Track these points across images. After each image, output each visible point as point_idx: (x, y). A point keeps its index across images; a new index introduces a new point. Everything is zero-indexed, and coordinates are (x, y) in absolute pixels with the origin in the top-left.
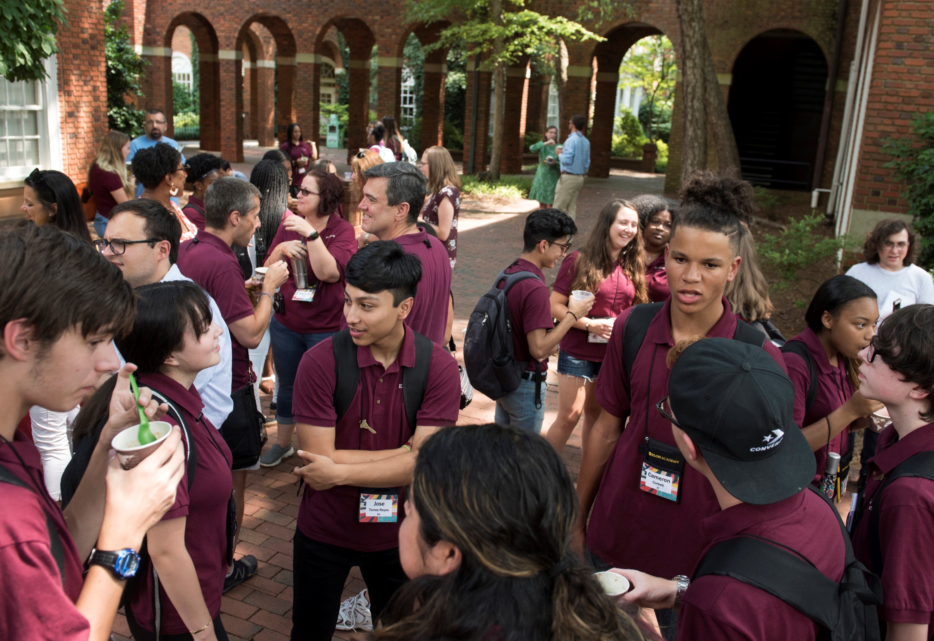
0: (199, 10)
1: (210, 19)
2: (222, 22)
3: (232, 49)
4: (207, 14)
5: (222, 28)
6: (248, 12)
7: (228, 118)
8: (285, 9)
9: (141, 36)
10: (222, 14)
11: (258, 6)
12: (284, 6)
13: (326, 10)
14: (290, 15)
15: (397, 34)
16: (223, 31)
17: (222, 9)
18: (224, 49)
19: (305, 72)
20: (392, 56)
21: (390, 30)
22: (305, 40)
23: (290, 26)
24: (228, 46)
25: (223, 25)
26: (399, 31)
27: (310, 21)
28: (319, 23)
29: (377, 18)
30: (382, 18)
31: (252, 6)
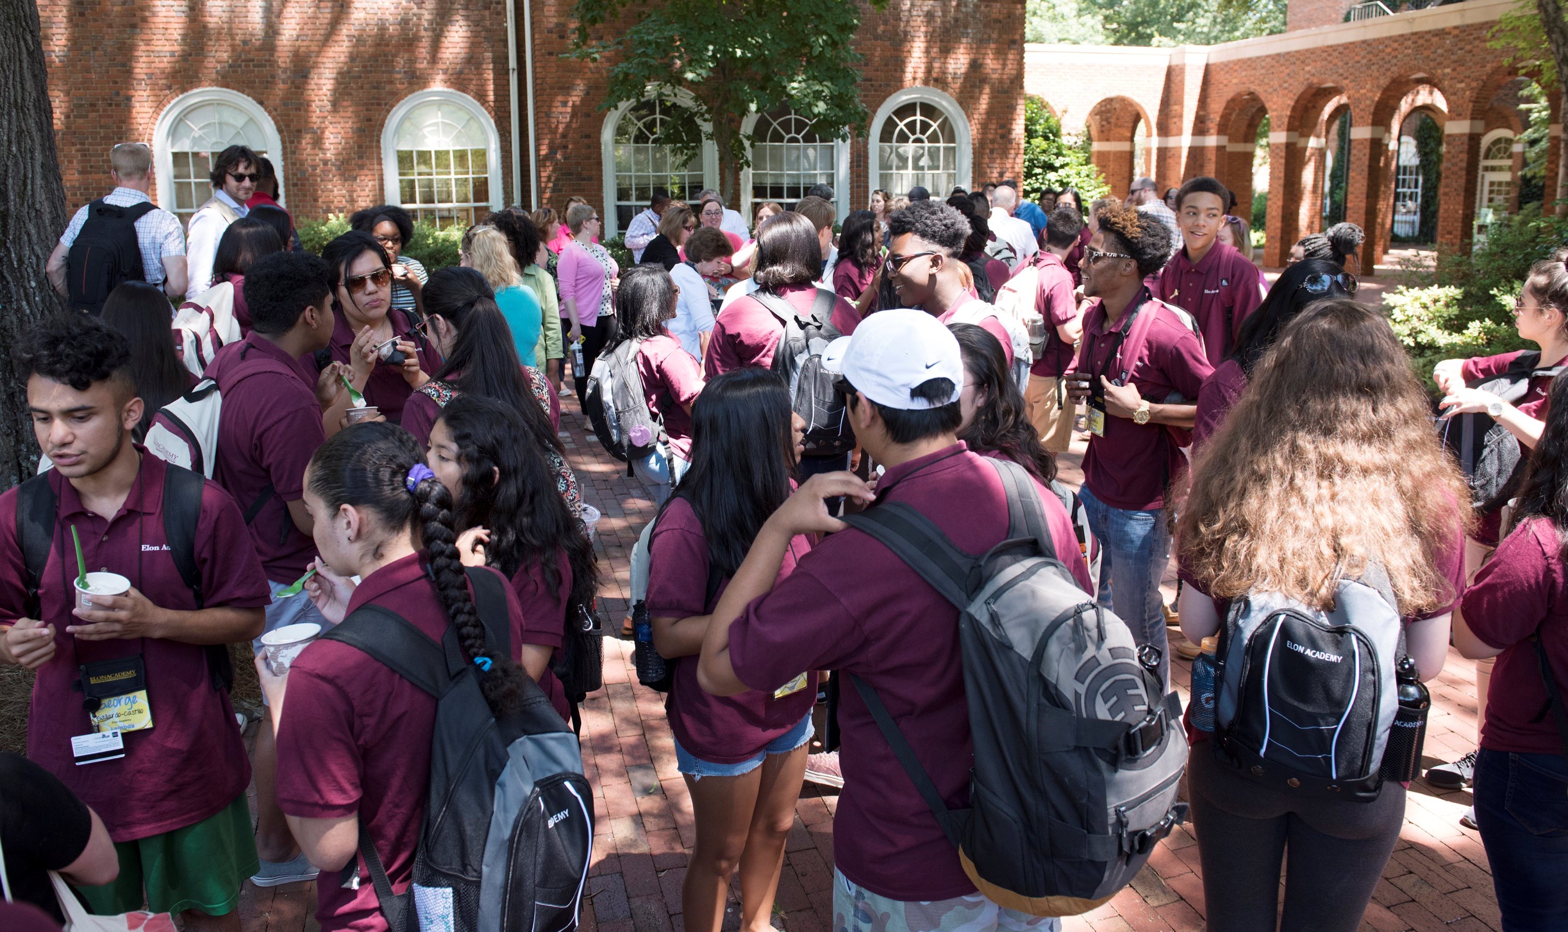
0: (1253, 89)
2: (1275, 99)
4: (1260, 91)
6: (1302, 84)
7: (1274, 214)
8: (1341, 75)
9: (1191, 125)
12: (1341, 71)
14: (1347, 82)
17: (1276, 84)
19: (1359, 151)
20: (1465, 118)
21: (1463, 85)
22: (1363, 110)
24: (1279, 126)
25: (1275, 103)
27: (1368, 86)
28: (1378, 87)
29: (1448, 70)
30: (1454, 70)
31: (1307, 76)
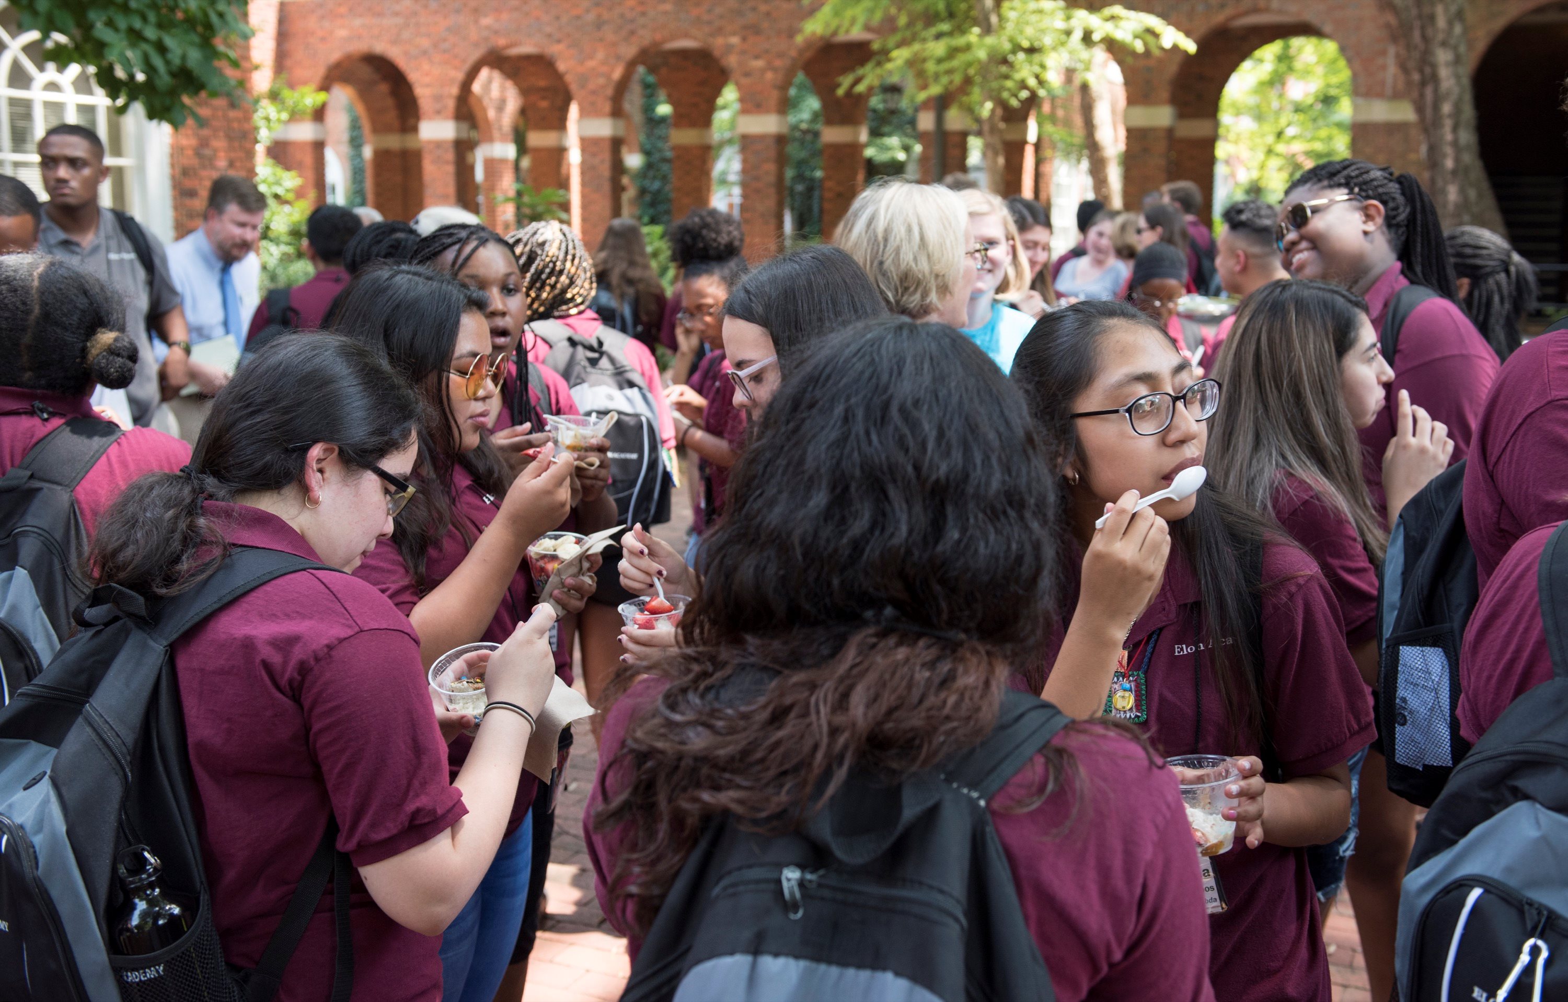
0: (379, 48)
1: (402, 63)
2: (426, 66)
3: (446, 118)
4: (395, 54)
5: (427, 80)
6: (476, 45)
8: (550, 36)
10: (425, 53)
11: (496, 32)
12: (548, 29)
13: (632, 33)
14: (562, 47)
15: (775, 70)
16: (428, 86)
17: (425, 43)
18: (430, 119)
20: (765, 113)
21: (759, 63)
22: (594, 93)
23: (561, 66)
24: (438, 112)
25: (427, 74)
26: (778, 63)
27: (600, 55)
28: (618, 58)
29: (735, 40)
30: (744, 39)
31: (486, 34)
